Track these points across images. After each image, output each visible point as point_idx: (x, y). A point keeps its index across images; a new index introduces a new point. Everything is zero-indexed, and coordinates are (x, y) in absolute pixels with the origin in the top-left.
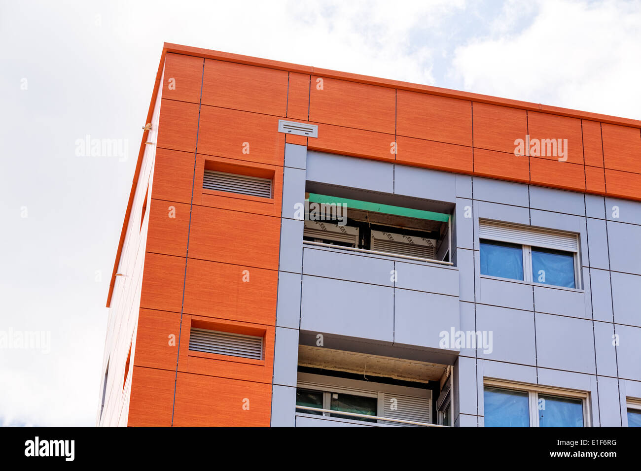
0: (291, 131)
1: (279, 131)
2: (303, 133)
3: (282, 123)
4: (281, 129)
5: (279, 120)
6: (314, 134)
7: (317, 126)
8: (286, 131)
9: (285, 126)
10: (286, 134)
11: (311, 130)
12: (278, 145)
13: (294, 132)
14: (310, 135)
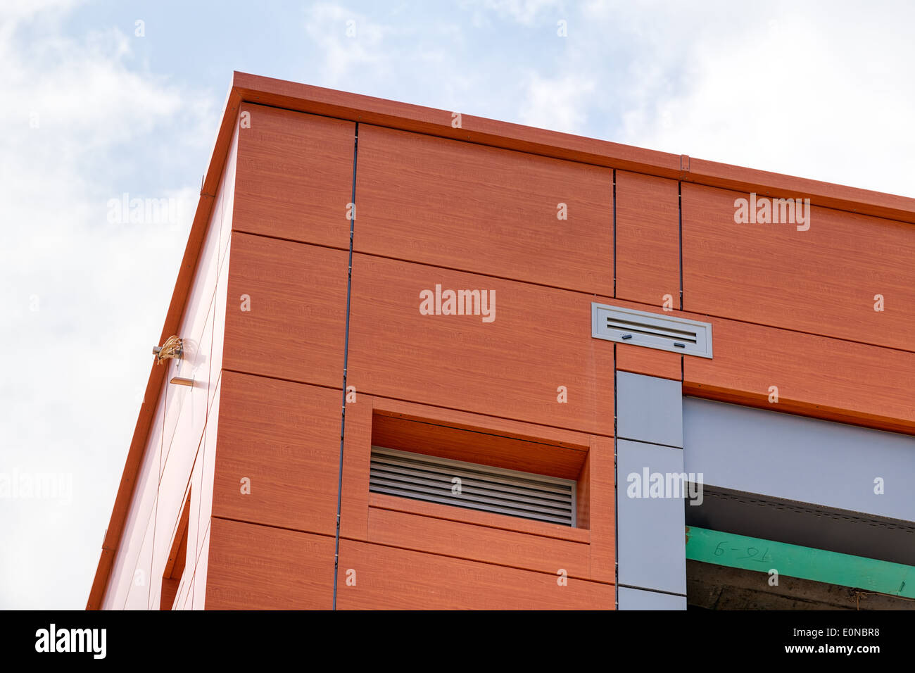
0: (630, 337)
1: (594, 335)
2: (667, 345)
3: (601, 314)
4: (600, 330)
5: (594, 305)
6: (703, 346)
7: (709, 326)
8: (616, 336)
9: (613, 323)
10: (615, 345)
11: (692, 337)
12: (594, 375)
13: (638, 339)
14: (690, 349)
